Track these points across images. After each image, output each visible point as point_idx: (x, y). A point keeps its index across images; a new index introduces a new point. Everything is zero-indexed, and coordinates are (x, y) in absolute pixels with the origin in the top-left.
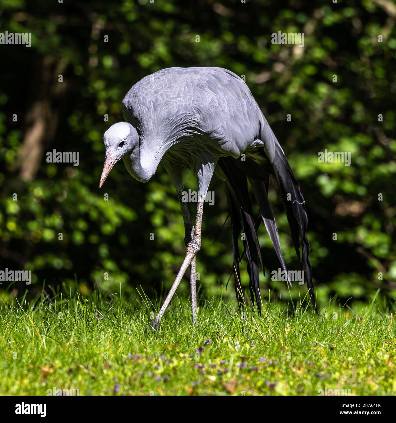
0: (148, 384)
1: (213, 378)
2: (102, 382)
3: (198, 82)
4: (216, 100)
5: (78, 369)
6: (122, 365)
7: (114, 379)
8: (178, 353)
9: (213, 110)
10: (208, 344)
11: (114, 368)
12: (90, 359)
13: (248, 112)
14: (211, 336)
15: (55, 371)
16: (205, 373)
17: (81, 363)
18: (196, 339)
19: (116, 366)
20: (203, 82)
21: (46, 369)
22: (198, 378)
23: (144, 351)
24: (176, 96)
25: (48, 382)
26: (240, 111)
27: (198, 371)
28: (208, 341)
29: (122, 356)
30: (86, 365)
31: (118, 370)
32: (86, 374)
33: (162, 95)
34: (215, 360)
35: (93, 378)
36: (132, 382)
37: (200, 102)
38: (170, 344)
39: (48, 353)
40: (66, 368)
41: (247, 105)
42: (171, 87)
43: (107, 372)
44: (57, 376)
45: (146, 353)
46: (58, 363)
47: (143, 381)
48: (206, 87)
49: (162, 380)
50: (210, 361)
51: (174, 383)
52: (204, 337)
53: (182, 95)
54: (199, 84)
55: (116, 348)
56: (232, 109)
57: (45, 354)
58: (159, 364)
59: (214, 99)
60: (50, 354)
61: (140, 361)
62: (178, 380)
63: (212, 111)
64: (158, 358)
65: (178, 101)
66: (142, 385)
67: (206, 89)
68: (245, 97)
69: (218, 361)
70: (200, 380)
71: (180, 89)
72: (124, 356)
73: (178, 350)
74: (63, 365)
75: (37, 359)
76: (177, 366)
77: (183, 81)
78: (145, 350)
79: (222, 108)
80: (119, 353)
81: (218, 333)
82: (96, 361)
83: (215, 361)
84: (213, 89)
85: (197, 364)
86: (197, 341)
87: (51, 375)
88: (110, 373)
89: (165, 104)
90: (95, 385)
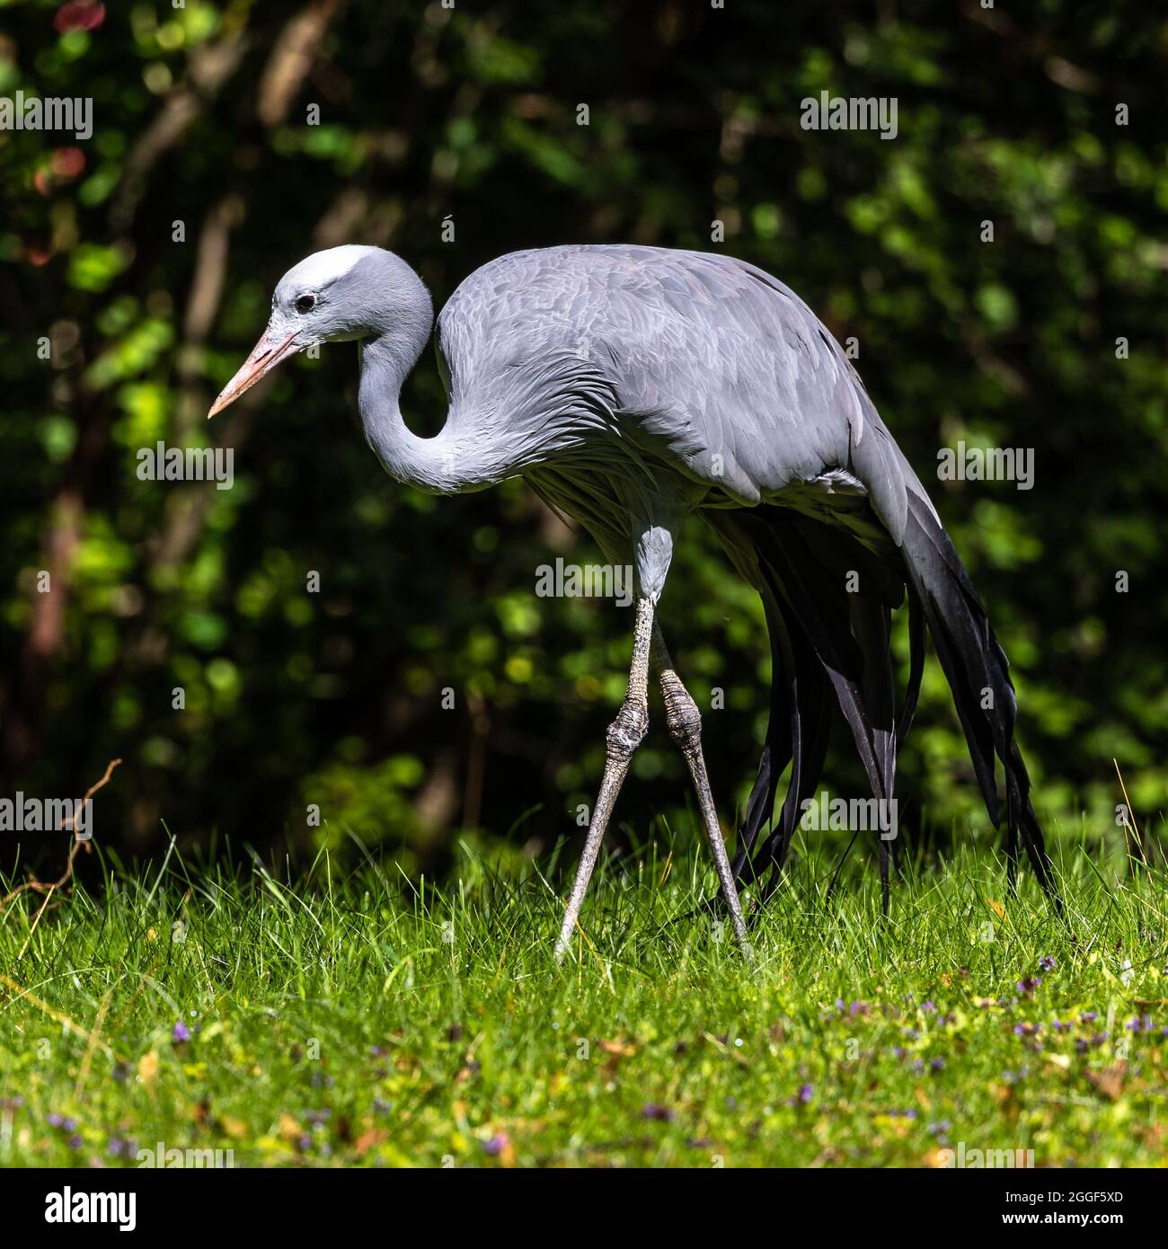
0: (890, 1081)
1: (1063, 1061)
2: (766, 1077)
3: (632, 280)
4: (680, 333)
5: (701, 1043)
6: (819, 1032)
7: (797, 1069)
8: (969, 995)
9: (663, 358)
10: (1047, 969)
11: (796, 1037)
12: (732, 1019)
13: (800, 385)
14: (1055, 948)
15: (640, 1052)
16: (1040, 1046)
17: (709, 1029)
18: (1015, 958)
19: (802, 1033)
20: (649, 282)
21: (616, 1046)
22: (1025, 1061)
23: (876, 993)
24: (550, 307)
25: (621, 1082)
26: (763, 377)
27: (1023, 1042)
28: (1048, 962)
29: (818, 1008)
30: (723, 1035)
31: (807, 1046)
32: (723, 1059)
33: (510, 299)
34: (1069, 1011)
35: (742, 1067)
36: (847, 1078)
37: (623, 330)
38: (946, 973)
39: (621, 1003)
40: (669, 1044)
41: (799, 366)
42: (546, 281)
43: (779, 1050)
44: (646, 1064)
45: (883, 997)
46: (647, 1030)
47: (874, 1071)
48: (655, 295)
49: (927, 1068)
50: (1053, 1015)
51: (961, 1077)
52: (1036, 952)
53: (566, 307)
54: (635, 284)
55: (801, 985)
56: (734, 365)
57: (614, 1006)
58: (917, 1027)
59: (674, 329)
60: (626, 1005)
61: (866, 1020)
62: (969, 1067)
63: (661, 359)
64: (915, 1009)
65: (551, 319)
66: (873, 1084)
67: (654, 299)
68: (795, 343)
69: (1076, 1014)
70: (1027, 1067)
71: (567, 289)
72: (826, 1008)
73: (967, 988)
74: (662, 1038)
75: (592, 1020)
76: (965, 1030)
77: (584, 269)
78: (880, 989)
79: (698, 357)
80: (811, 998)
81: (1075, 939)
82: (748, 1023)
83: (1067, 1014)
84: (679, 303)
85: (1019, 1026)
86: (1020, 962)
87: (628, 1061)
88: (788, 1053)
89: (513, 323)
90: (747, 1085)
